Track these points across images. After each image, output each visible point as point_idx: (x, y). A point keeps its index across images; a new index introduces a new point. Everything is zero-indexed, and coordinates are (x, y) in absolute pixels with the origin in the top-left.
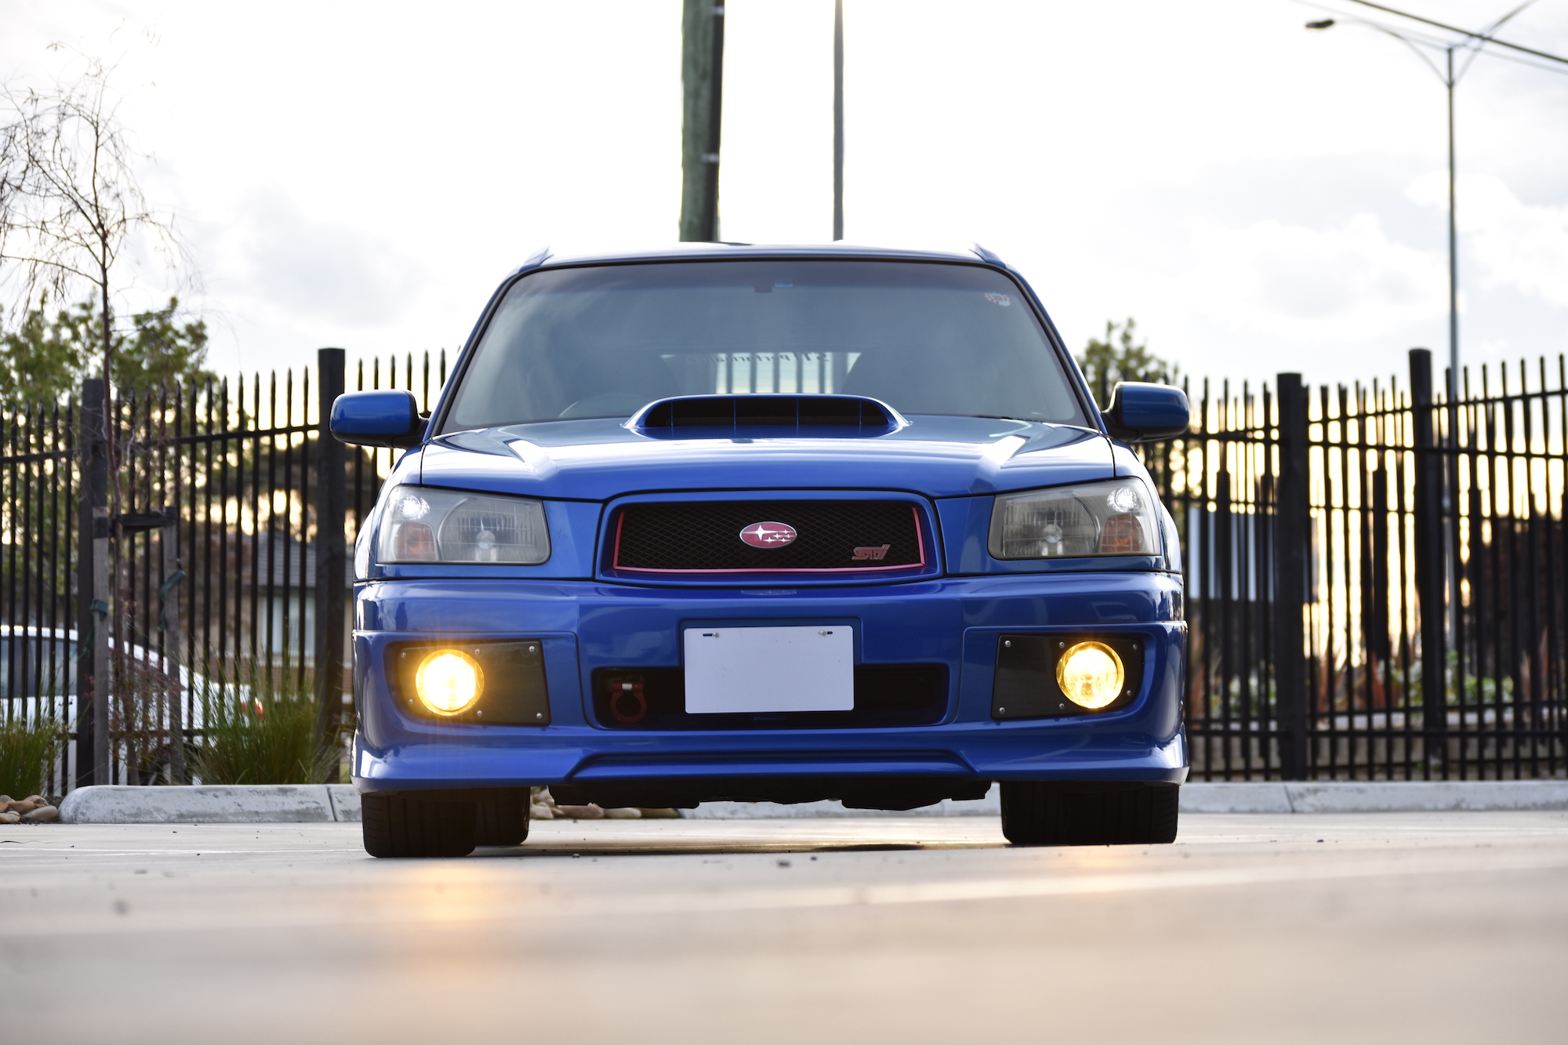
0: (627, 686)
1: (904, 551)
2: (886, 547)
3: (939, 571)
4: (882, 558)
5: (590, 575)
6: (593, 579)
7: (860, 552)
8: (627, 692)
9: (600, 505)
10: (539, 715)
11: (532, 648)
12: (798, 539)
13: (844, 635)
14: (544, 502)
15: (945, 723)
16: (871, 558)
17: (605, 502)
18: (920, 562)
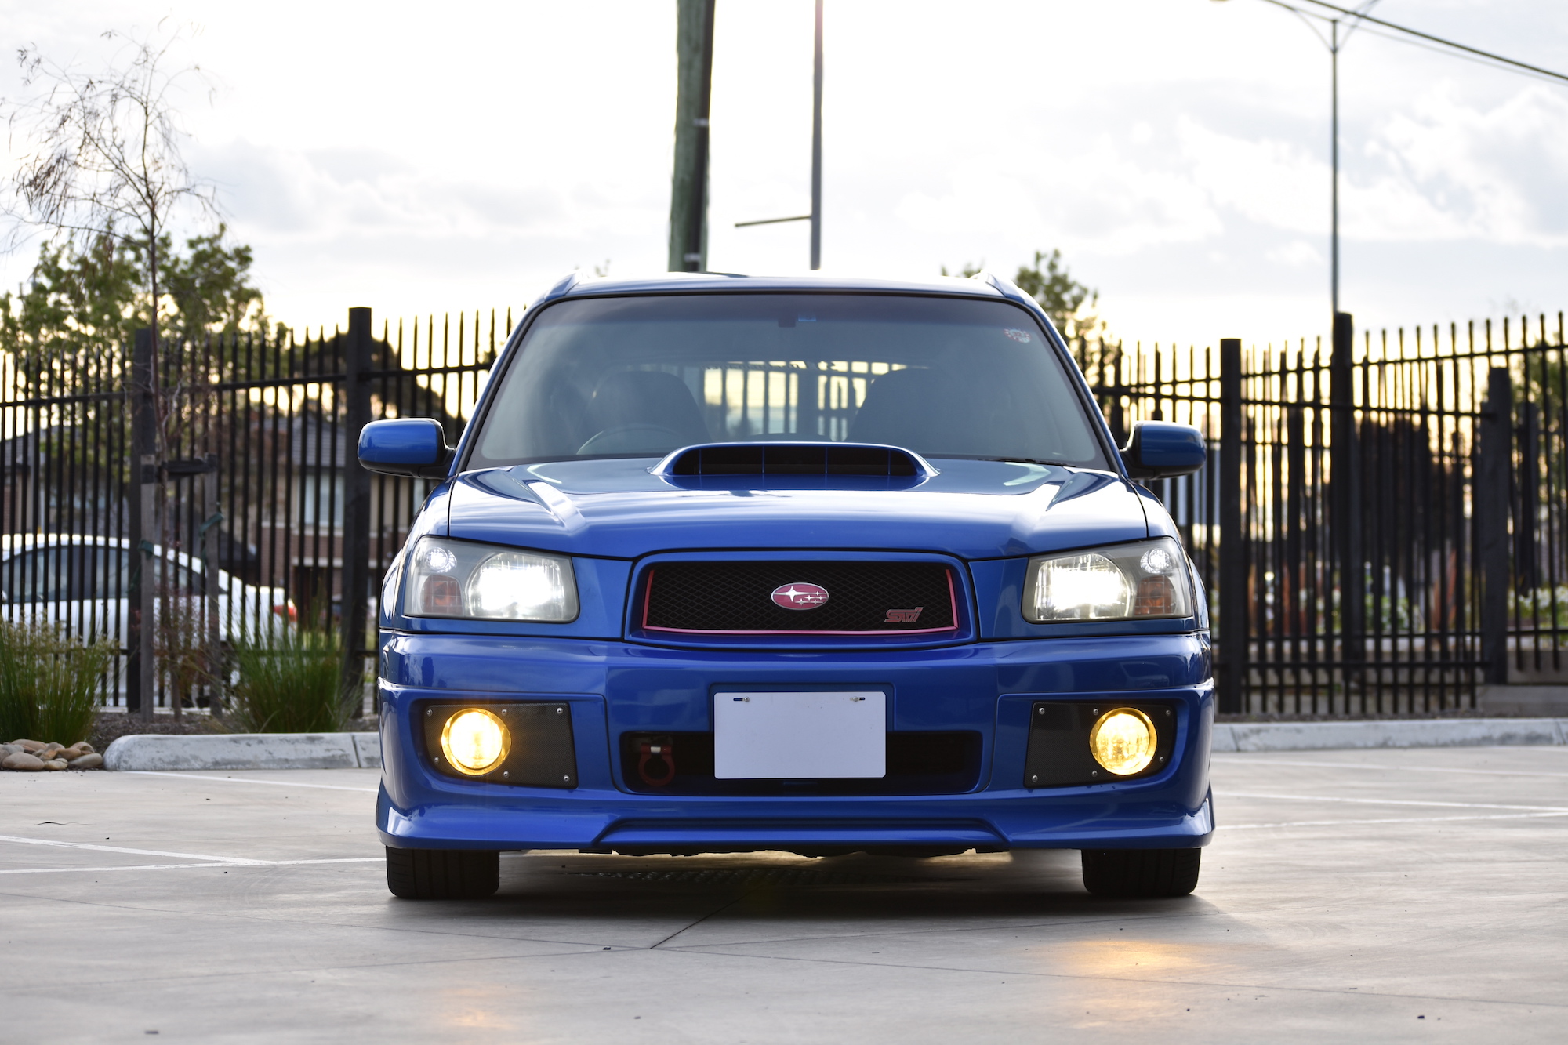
0: (655, 749)
1: (936, 614)
2: (918, 610)
3: (972, 636)
4: (914, 621)
5: (618, 635)
6: (621, 640)
7: (893, 615)
8: (655, 755)
9: (630, 563)
10: (566, 777)
11: (559, 710)
12: (830, 600)
13: (876, 702)
14: (573, 558)
15: (977, 791)
16: (904, 621)
17: (635, 560)
18: (953, 625)
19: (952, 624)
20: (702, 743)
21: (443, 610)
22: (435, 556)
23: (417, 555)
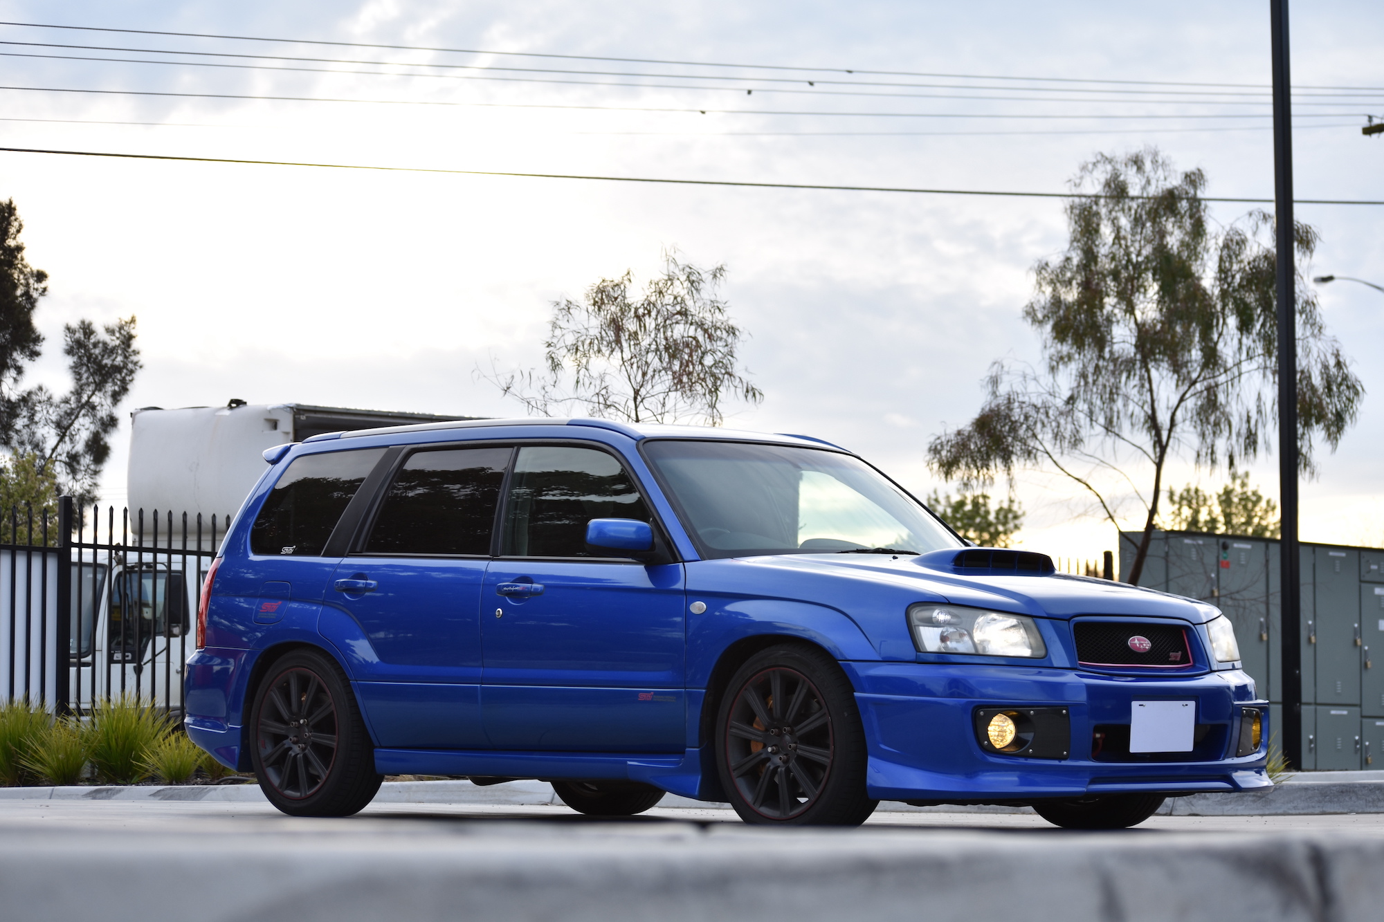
0: (1098, 736)
1: (1185, 656)
2: (1180, 653)
3: (1208, 668)
4: (1177, 660)
7: (1172, 656)
8: (1098, 738)
9: (1068, 622)
10: (1065, 753)
11: (1064, 711)
13: (1192, 706)
14: (1034, 618)
15: (1224, 760)
17: (1069, 619)
19: (1189, 662)
20: (1125, 731)
21: (956, 649)
22: (940, 615)
23: (917, 614)
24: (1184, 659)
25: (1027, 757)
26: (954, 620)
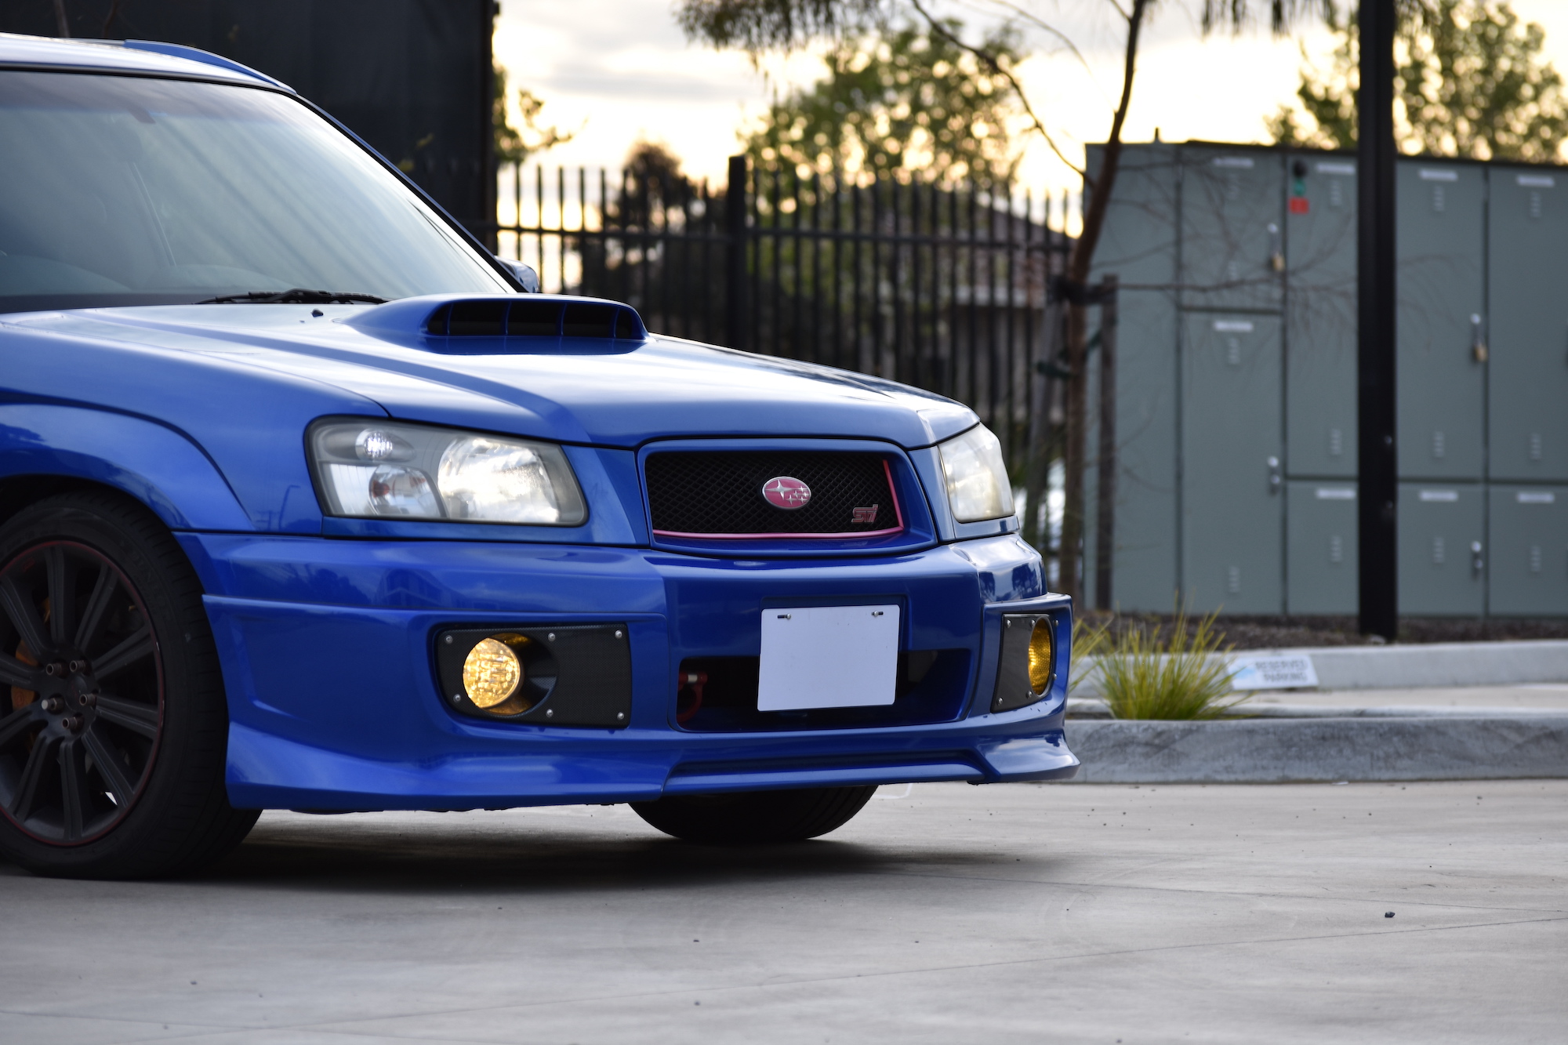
0: (692, 678)
2: (875, 507)
3: (934, 537)
4: (872, 521)
5: (646, 541)
6: (649, 547)
7: (859, 513)
8: (692, 684)
9: (632, 454)
10: (620, 715)
11: (618, 633)
12: (813, 498)
13: (891, 617)
14: (565, 447)
15: (960, 719)
16: (865, 521)
17: (635, 450)
19: (897, 525)
21: (404, 510)
22: (373, 442)
23: (326, 439)
24: (885, 519)
25: (544, 724)
26: (400, 452)
